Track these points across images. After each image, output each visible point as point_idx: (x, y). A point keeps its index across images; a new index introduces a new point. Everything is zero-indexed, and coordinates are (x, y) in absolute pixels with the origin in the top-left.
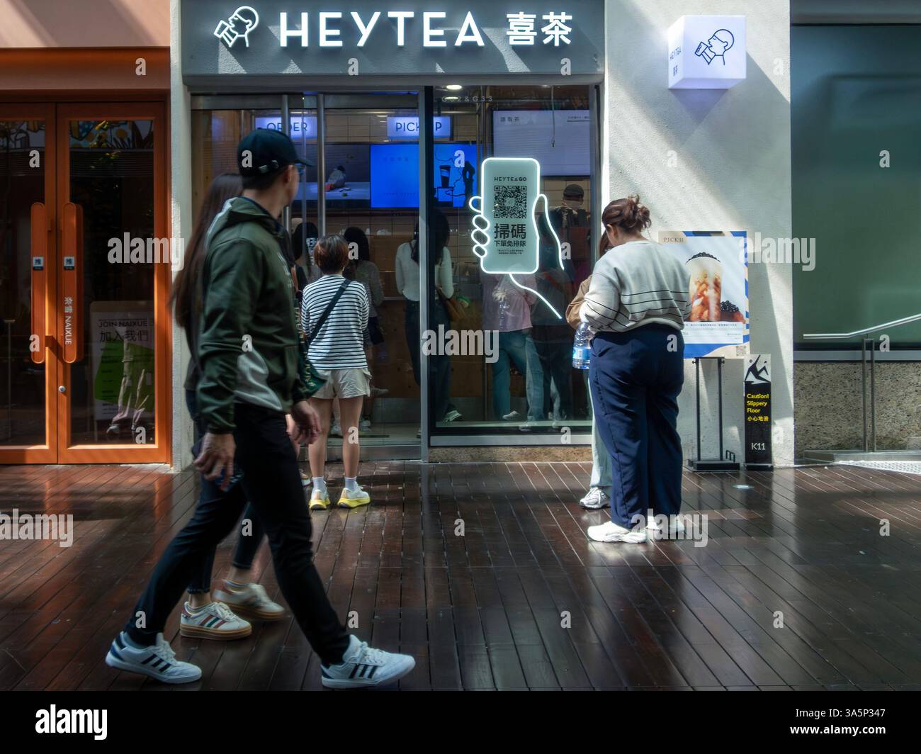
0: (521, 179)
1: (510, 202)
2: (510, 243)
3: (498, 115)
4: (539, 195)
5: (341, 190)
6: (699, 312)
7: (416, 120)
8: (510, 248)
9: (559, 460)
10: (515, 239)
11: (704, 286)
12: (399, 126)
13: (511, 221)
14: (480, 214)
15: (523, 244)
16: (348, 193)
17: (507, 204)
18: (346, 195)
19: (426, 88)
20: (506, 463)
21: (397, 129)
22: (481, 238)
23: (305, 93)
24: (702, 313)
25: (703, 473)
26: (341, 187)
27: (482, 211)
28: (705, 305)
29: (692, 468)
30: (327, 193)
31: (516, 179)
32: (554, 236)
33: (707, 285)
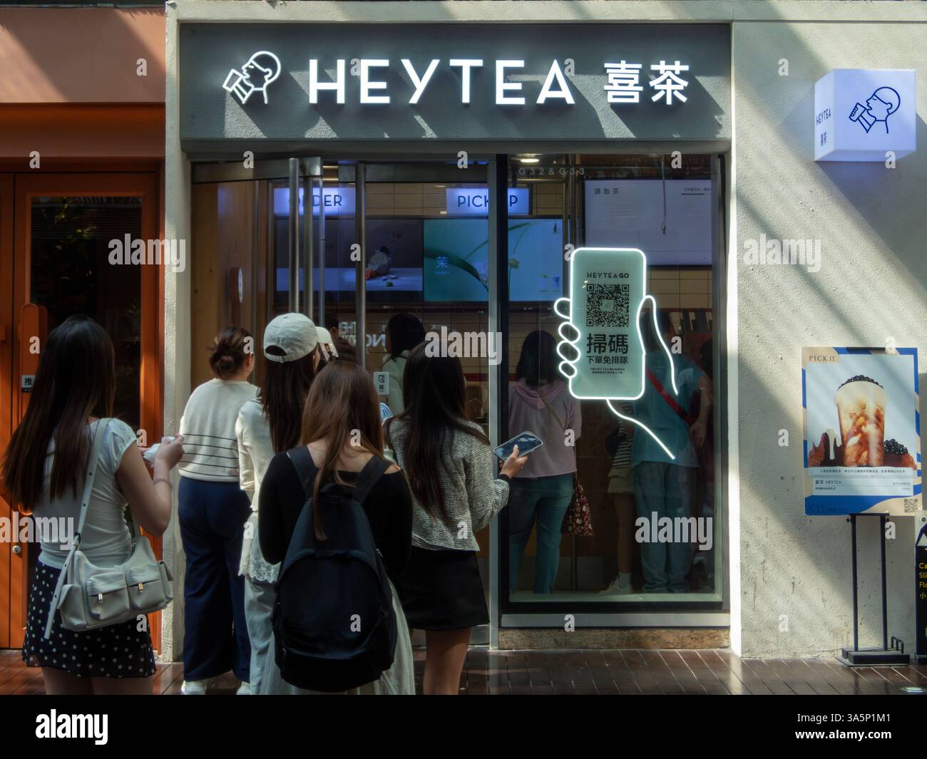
0: (622, 276)
1: (607, 306)
2: (607, 359)
3: (591, 185)
4: (645, 297)
5: (384, 278)
6: (855, 454)
7: (484, 192)
8: (607, 366)
9: (672, 646)
10: (614, 354)
11: (861, 420)
12: (462, 200)
13: (608, 330)
14: (568, 320)
15: (624, 360)
16: (394, 282)
17: (603, 308)
18: (391, 285)
19: (498, 156)
20: (601, 651)
21: (460, 204)
22: (570, 353)
23: (339, 162)
24: (859, 455)
25: (861, 668)
26: (384, 275)
27: (571, 318)
28: (864, 443)
29: (847, 661)
30: (367, 282)
31: (615, 276)
32: (665, 350)
33: (866, 418)
